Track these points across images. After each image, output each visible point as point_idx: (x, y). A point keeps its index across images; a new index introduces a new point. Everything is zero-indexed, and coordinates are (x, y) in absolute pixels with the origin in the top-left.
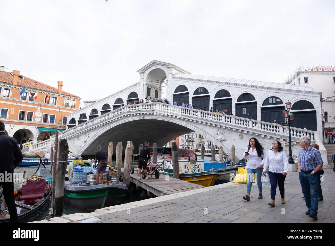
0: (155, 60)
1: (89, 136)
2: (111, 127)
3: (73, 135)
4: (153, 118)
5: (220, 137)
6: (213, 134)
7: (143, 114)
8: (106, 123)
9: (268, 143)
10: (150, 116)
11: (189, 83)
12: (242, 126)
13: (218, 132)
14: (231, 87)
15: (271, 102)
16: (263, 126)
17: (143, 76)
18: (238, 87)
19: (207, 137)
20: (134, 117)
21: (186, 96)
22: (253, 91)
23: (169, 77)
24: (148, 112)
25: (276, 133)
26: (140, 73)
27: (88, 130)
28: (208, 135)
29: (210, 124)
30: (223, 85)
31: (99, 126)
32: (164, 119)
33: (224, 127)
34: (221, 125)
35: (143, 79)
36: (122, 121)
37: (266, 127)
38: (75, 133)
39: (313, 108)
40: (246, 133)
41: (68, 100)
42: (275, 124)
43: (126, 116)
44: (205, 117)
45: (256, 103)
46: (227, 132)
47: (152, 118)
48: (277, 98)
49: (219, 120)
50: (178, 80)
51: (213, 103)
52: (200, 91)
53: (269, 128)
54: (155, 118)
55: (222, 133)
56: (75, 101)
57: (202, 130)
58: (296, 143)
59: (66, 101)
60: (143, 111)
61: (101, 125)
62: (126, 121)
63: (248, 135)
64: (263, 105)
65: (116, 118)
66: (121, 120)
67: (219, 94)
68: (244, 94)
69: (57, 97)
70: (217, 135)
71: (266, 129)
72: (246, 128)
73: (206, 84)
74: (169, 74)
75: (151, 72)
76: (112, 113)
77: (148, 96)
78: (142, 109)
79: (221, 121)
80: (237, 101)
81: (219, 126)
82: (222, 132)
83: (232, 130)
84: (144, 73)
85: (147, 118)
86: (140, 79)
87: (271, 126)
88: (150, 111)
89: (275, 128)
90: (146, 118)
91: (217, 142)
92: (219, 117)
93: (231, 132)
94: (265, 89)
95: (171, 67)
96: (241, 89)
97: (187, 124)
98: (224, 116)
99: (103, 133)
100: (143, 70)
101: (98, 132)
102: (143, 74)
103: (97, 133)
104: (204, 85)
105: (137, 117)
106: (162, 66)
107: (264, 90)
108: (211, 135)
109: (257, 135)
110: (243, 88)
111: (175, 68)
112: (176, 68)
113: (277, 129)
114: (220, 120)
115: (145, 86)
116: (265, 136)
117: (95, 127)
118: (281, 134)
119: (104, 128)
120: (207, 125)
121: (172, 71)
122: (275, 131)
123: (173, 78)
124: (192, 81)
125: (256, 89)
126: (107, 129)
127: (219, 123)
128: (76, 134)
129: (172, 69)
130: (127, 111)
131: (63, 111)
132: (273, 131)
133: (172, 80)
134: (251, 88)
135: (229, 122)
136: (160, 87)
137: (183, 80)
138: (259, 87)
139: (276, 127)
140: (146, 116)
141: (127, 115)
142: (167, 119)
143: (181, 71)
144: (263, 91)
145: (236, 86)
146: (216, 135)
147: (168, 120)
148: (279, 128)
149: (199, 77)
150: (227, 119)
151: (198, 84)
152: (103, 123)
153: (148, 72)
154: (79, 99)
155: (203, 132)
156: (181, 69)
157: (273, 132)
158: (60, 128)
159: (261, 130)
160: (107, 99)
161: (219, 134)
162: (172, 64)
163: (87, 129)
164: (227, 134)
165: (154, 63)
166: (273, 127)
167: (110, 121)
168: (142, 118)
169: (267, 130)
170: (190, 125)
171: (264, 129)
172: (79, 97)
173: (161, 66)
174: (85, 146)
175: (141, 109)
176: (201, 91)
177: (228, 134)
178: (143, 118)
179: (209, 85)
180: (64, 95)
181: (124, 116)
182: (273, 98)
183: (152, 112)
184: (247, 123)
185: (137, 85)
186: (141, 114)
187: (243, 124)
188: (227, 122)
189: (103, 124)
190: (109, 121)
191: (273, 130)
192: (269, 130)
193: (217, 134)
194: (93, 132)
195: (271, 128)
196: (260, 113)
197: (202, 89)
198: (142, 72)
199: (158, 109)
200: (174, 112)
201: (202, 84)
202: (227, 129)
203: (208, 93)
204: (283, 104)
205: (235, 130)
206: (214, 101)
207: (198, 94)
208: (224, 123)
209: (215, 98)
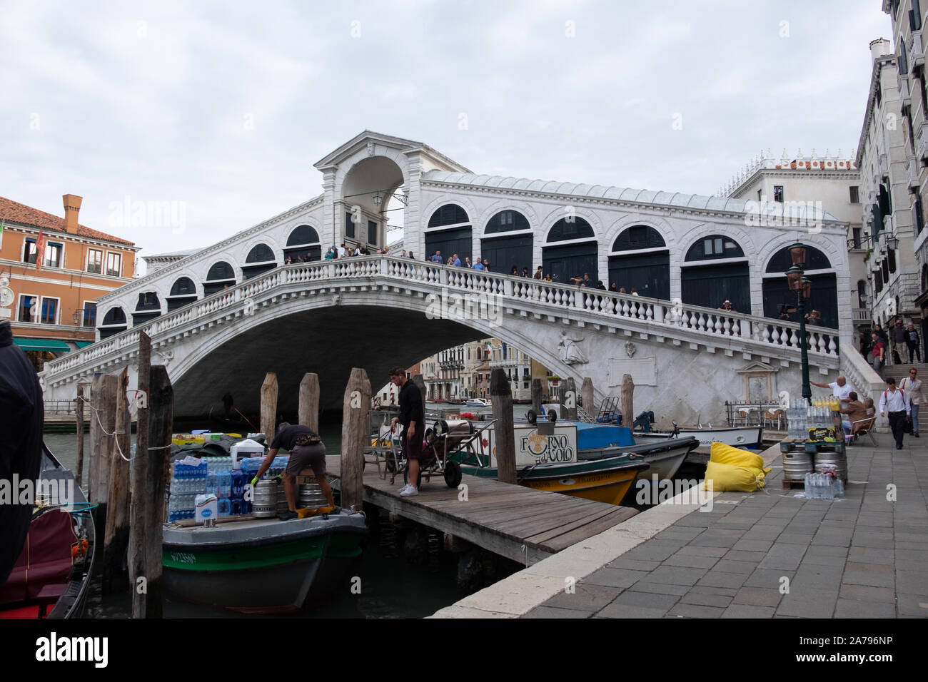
0: (370, 132)
1: (170, 360)
2: (240, 329)
3: (120, 358)
4: (369, 301)
5: (570, 352)
6: (547, 345)
7: (338, 289)
8: (224, 318)
9: (709, 366)
10: (360, 296)
11: (471, 197)
12: (633, 318)
13: (565, 338)
14: (594, 208)
15: (708, 251)
16: (693, 320)
17: (334, 178)
18: (616, 208)
19: (532, 353)
20: (308, 301)
21: (462, 236)
22: (658, 220)
23: (411, 182)
24: (353, 285)
25: (731, 337)
26: (322, 170)
27: (166, 341)
28: (533, 348)
29: (539, 317)
30: (572, 203)
31: (202, 328)
32: (400, 303)
33: (581, 325)
34: (574, 318)
35: (332, 188)
36: (272, 311)
37: (701, 321)
38: (126, 350)
39: (828, 265)
40: (646, 338)
41: (97, 252)
42: (728, 313)
43: (284, 297)
44: (523, 296)
45: (666, 254)
46: (589, 339)
47: (365, 301)
48: (726, 239)
49: (565, 303)
50: (437, 189)
51: (543, 256)
52: (503, 222)
53: (710, 323)
54: (375, 301)
55: (574, 341)
56: (120, 255)
57: (517, 333)
58: (786, 365)
59: (92, 257)
60: (338, 281)
61: (207, 325)
62: (287, 311)
63: (652, 344)
64: (687, 259)
66: (270, 309)
67: (560, 230)
68: (631, 229)
69: (64, 243)
70: (562, 348)
71: (702, 328)
72: (646, 326)
73: (523, 201)
74: (410, 172)
75: (356, 167)
76: (241, 289)
77: (348, 238)
78: (336, 275)
79: (571, 307)
80: (614, 250)
81: (566, 322)
82: (575, 339)
83: (604, 331)
84: (335, 170)
85: (348, 301)
86: (324, 188)
87: (718, 318)
88: (361, 281)
89: (727, 324)
90: (346, 301)
91: (562, 367)
92: (565, 296)
93: (600, 336)
94: (693, 214)
95: (418, 153)
96: (622, 215)
98: (579, 291)
99: (215, 349)
100: (333, 160)
101: (199, 348)
102: (332, 174)
103: (197, 350)
104: (515, 203)
105: (318, 299)
106: (389, 149)
107: (689, 217)
108: (541, 348)
109: (678, 343)
110: (631, 213)
111: (429, 156)
112: (432, 155)
113: (735, 327)
114: (568, 303)
115: (339, 207)
116: (699, 346)
117: (190, 332)
118: (746, 341)
119: (216, 333)
120: (531, 318)
121: (420, 164)
122: (727, 332)
123: (423, 183)
124: (481, 194)
125: (666, 214)
126: (227, 336)
127: (567, 312)
128: (128, 355)
129: (420, 157)
130: (289, 282)
131: (84, 286)
132: (723, 333)
133: (421, 190)
134: (651, 212)
135: (596, 309)
136: (382, 212)
137: (455, 191)
138: (676, 209)
139: (731, 321)
140: (345, 296)
141: (289, 294)
142: (409, 305)
143: (445, 164)
144: (686, 219)
145: (609, 207)
146: (559, 348)
147: (413, 305)
148: (739, 324)
149: (501, 182)
150: (589, 301)
151: (497, 200)
152: (214, 319)
153: (346, 167)
154: (134, 250)
155: (518, 339)
156: (446, 159)
157: (722, 336)
158: (75, 337)
159: (689, 330)
160: (222, 249)
161: (567, 343)
162: (421, 144)
163: (163, 339)
164: (590, 343)
165: (365, 140)
166: (723, 320)
167: (237, 312)
168: (333, 304)
169: (706, 328)
171: (697, 326)
172: (133, 244)
173: (385, 149)
175: (332, 276)
176: (507, 221)
177: (591, 345)
178: (337, 301)
179: (530, 204)
180: (82, 236)
181: (279, 297)
182: (716, 240)
183: (367, 284)
184: (649, 312)
185: (316, 207)
186: (333, 290)
188: (589, 308)
189: (215, 322)
190: (232, 312)
191: (723, 330)
192: (710, 330)
193: (562, 344)
194: (182, 347)
195: (718, 324)
196: (679, 282)
197: (510, 215)
198: (329, 165)
199: (384, 274)
200: (431, 283)
201: (510, 201)
202: (591, 328)
203: (528, 226)
204: (742, 255)
205: (615, 332)
207: (499, 229)
208: (581, 313)
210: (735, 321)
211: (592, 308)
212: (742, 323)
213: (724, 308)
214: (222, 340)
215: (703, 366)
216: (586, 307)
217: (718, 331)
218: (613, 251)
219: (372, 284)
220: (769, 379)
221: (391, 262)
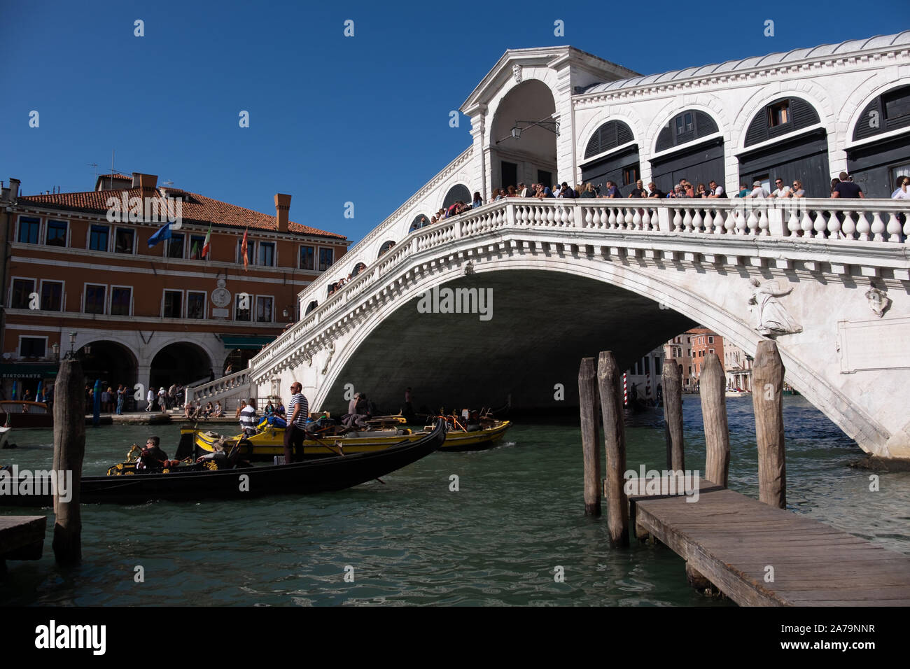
1: (332, 352)
3: (295, 353)
4: (500, 264)
5: (767, 314)
6: (732, 306)
7: (466, 253)
8: (367, 303)
10: (488, 260)
12: (878, 242)
13: (757, 291)
20: (440, 273)
24: (480, 244)
27: (326, 332)
28: (710, 312)
29: (713, 260)
31: (352, 316)
32: (534, 263)
33: (782, 265)
34: (769, 254)
36: (409, 289)
43: (417, 270)
44: (689, 229)
46: (806, 284)
49: (753, 231)
54: (507, 263)
60: (463, 242)
61: (354, 312)
65: (390, 282)
66: (406, 288)
70: (756, 308)
78: (462, 235)
79: (763, 236)
81: (757, 263)
82: (776, 291)
83: (826, 271)
88: (486, 238)
92: (751, 220)
98: (774, 207)
103: (351, 340)
108: (722, 310)
114: (758, 230)
117: (342, 320)
119: (364, 321)
120: (702, 262)
127: (755, 245)
128: (300, 349)
130: (420, 250)
140: (474, 261)
141: (421, 266)
147: (549, 264)
150: (793, 222)
152: (360, 304)
161: (760, 299)
163: (323, 329)
164: (804, 296)
167: (377, 293)
168: (464, 273)
174: (325, 386)
175: (458, 236)
177: (806, 298)
178: (467, 269)
181: (412, 271)
183: (492, 241)
186: (461, 255)
187: (886, 236)
188: (794, 234)
189: (361, 307)
190: (373, 294)
193: (753, 302)
194: (340, 338)
199: (510, 224)
202: (800, 270)
205: (843, 272)
206: (743, 159)
207: (675, 142)
208: (779, 244)
209: (746, 146)
211: (800, 232)
216: (788, 233)
219: (498, 240)
221: (517, 207)
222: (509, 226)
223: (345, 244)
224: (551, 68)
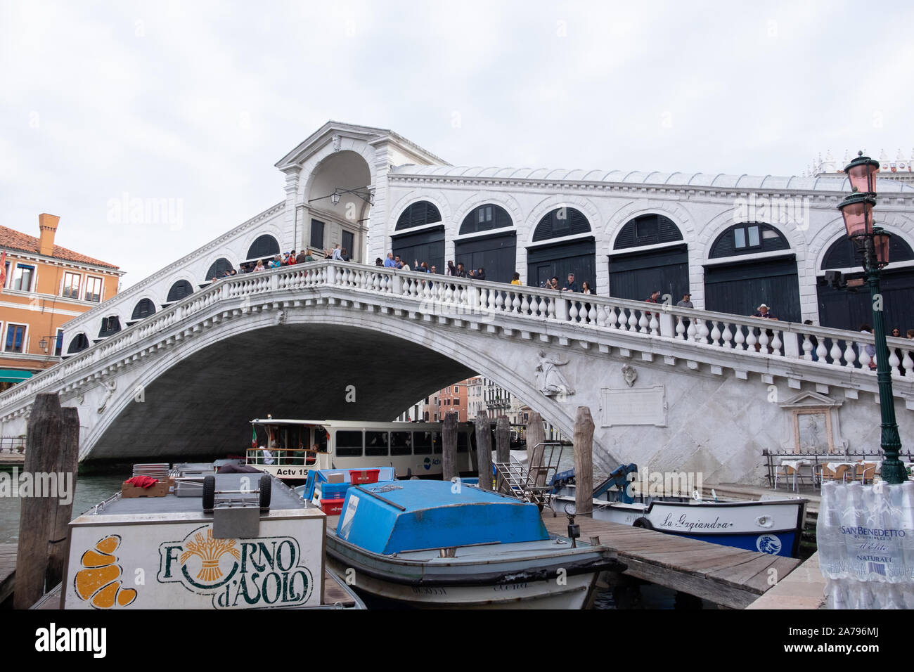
0: (334, 122)
1: (113, 391)
2: (182, 355)
3: (64, 389)
4: (315, 318)
5: (550, 379)
6: (522, 370)
7: (281, 304)
8: (164, 342)
9: (738, 398)
10: (306, 312)
11: (444, 191)
12: (632, 332)
13: (543, 361)
14: (591, 196)
15: (740, 243)
16: (715, 333)
17: (297, 178)
18: (618, 193)
19: (502, 381)
20: (251, 320)
21: (433, 238)
22: (673, 206)
23: (378, 180)
24: (297, 298)
25: (770, 356)
26: (285, 171)
27: (108, 369)
29: (510, 333)
30: (563, 190)
31: (143, 354)
32: (350, 320)
33: (564, 342)
34: (554, 333)
35: (294, 191)
36: (214, 333)
37: (727, 334)
38: (69, 380)
40: (651, 360)
41: (75, 276)
42: (765, 322)
43: (225, 315)
44: (491, 306)
45: (683, 249)
46: (576, 359)
47: (311, 318)
48: (764, 227)
49: (543, 314)
50: (407, 184)
51: (528, 258)
52: (481, 219)
53: (739, 336)
54: (322, 318)
55: (556, 365)
56: (101, 279)
57: (485, 355)
58: (854, 396)
60: (279, 294)
61: (147, 350)
62: (229, 332)
63: (659, 368)
64: (711, 256)
65: (194, 324)
66: (212, 330)
67: (547, 225)
68: (639, 220)
69: (37, 266)
70: (540, 374)
71: (727, 344)
72: (649, 342)
73: (504, 192)
74: (377, 166)
75: (322, 165)
76: (183, 307)
78: (279, 287)
79: (550, 319)
80: (616, 247)
81: (544, 339)
82: (557, 362)
83: (594, 350)
84: (298, 169)
85: (295, 318)
86: (287, 190)
87: (750, 329)
88: (304, 293)
89: (763, 338)
90: (291, 318)
91: (540, 400)
92: (543, 305)
93: (589, 358)
94: (719, 195)
95: (385, 142)
96: (627, 201)
97: (430, 335)
98: (561, 298)
99: (157, 379)
100: (296, 158)
101: (141, 377)
102: (295, 174)
103: (139, 379)
104: (495, 195)
105: (262, 317)
106: (356, 142)
107: (713, 199)
108: (514, 374)
109: (694, 366)
110: (638, 198)
111: (401, 148)
112: (405, 146)
113: (776, 342)
114: (547, 314)
115: (301, 211)
116: (725, 369)
117: (131, 358)
118: (792, 361)
119: (158, 360)
120: (501, 334)
121: (388, 156)
122: (764, 350)
123: (392, 178)
124: (456, 186)
125: (684, 197)
126: (170, 363)
127: (544, 325)
128: (71, 386)
129: (389, 148)
130: (231, 297)
131: (57, 311)
132: (758, 350)
133: (390, 186)
134: (663, 196)
135: (583, 320)
136: (361, 221)
137: (427, 185)
138: (696, 190)
139: (770, 333)
140: (291, 313)
141: (230, 312)
142: (360, 321)
143: (423, 157)
144: (710, 203)
145: (609, 193)
146: (536, 373)
147: (364, 322)
148: (781, 336)
150: (573, 310)
151: (474, 193)
152: (154, 343)
153: (310, 166)
155: (486, 363)
156: (425, 152)
157: (757, 354)
159: (710, 346)
160: (183, 266)
161: (545, 367)
162: (388, 131)
163: (105, 366)
164: (577, 366)
165: (330, 132)
166: (757, 332)
167: (177, 333)
168: (277, 322)
169: (733, 344)
170: (438, 339)
171: (721, 342)
172: (117, 268)
173: (352, 141)
174: (100, 425)
175: (275, 288)
176: (485, 218)
177: (578, 369)
178: (281, 319)
179: (513, 195)
180: (59, 258)
181: (220, 315)
182: (749, 228)
183: (311, 297)
184: (653, 323)
185: (278, 213)
186: (276, 306)
187: (638, 328)
188: (574, 320)
189: (156, 346)
190: (172, 335)
191: (758, 347)
192: (739, 347)
193: (540, 369)
194: (125, 376)
195: (751, 338)
196: (702, 286)
197: (489, 210)
198: (292, 164)
199: (330, 284)
200: (382, 293)
201: (489, 193)
202: (576, 347)
203: (511, 224)
204: (788, 247)
205: (607, 352)
206: (531, 251)
207: (476, 229)
208: (563, 326)
209: (534, 240)
210: (776, 333)
211: (578, 319)
212: (786, 336)
213: (758, 315)
214: (164, 367)
215: (732, 398)
216: (570, 318)
217: (751, 348)
218: (614, 249)
219: (317, 296)
220: (828, 416)
221: (338, 269)
222: (328, 285)
223: (117, 274)
224: (370, 145)
